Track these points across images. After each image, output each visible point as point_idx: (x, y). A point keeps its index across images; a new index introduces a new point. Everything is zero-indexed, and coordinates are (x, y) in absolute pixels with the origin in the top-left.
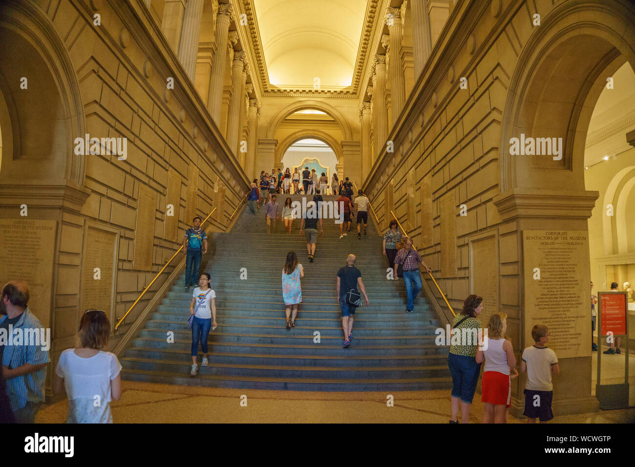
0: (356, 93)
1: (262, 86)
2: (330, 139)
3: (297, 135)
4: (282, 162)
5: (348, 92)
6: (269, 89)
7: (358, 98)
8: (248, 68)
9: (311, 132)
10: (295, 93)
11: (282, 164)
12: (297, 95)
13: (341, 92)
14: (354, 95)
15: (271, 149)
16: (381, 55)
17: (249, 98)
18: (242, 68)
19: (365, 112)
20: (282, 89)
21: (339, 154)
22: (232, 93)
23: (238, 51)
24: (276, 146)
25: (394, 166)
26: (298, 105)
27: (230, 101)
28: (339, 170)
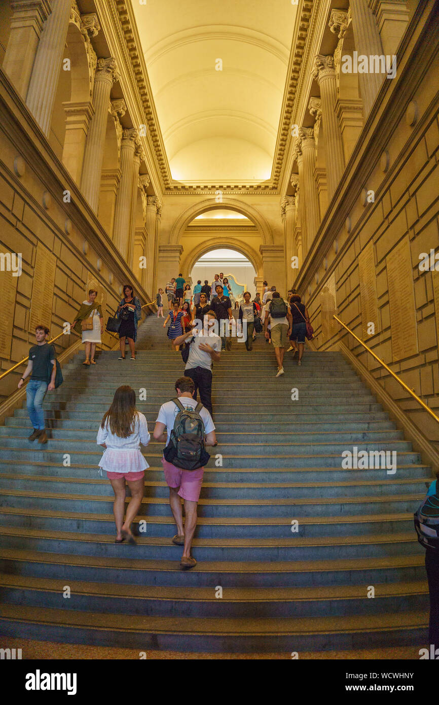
0: (276, 188)
1: (162, 182)
2: (246, 248)
3: (208, 244)
4: (189, 276)
5: (267, 187)
6: (172, 186)
7: (279, 194)
8: (142, 151)
9: (224, 240)
10: (202, 189)
11: (191, 278)
12: (206, 191)
13: (259, 187)
14: (274, 191)
15: (175, 257)
16: (308, 128)
17: (146, 195)
18: (133, 150)
19: (288, 208)
20: (187, 185)
21: (257, 266)
22: (120, 180)
23: (128, 129)
24: (181, 254)
25: (326, 270)
26: (207, 203)
27: (118, 189)
28: (257, 285)
